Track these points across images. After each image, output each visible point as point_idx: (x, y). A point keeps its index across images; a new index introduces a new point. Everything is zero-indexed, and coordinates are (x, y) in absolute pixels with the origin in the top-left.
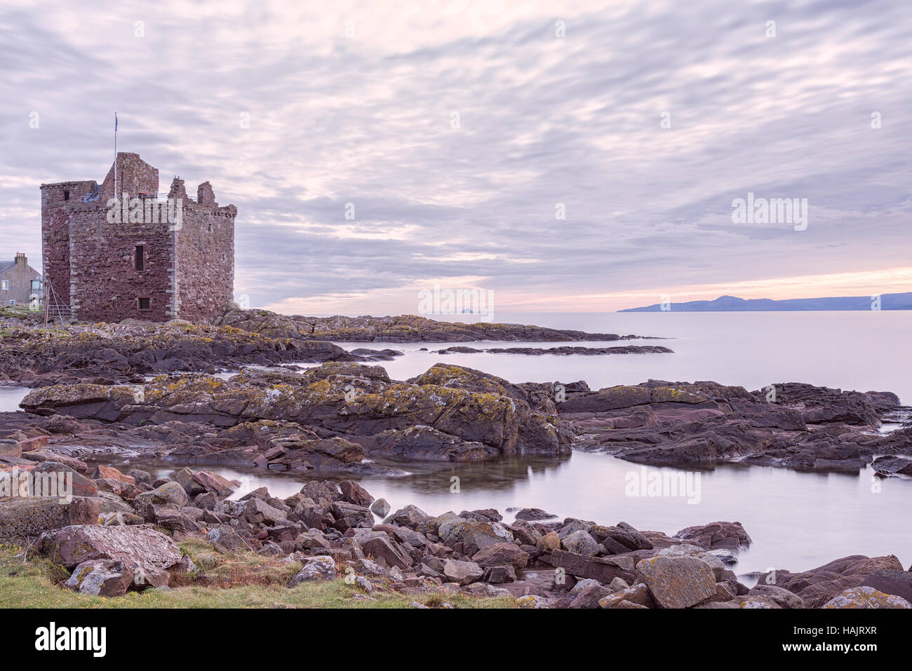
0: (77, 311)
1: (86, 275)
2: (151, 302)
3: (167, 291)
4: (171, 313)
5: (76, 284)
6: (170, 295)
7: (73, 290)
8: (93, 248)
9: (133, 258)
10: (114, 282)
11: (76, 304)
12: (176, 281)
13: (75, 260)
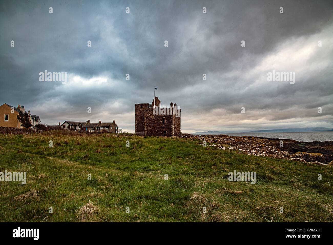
0: (146, 134)
1: (148, 125)
2: (167, 132)
3: (171, 129)
4: (172, 134)
5: (146, 127)
6: (172, 130)
7: (145, 129)
8: (151, 119)
9: (162, 121)
10: (156, 127)
11: (146, 132)
12: (173, 127)
13: (146, 122)
